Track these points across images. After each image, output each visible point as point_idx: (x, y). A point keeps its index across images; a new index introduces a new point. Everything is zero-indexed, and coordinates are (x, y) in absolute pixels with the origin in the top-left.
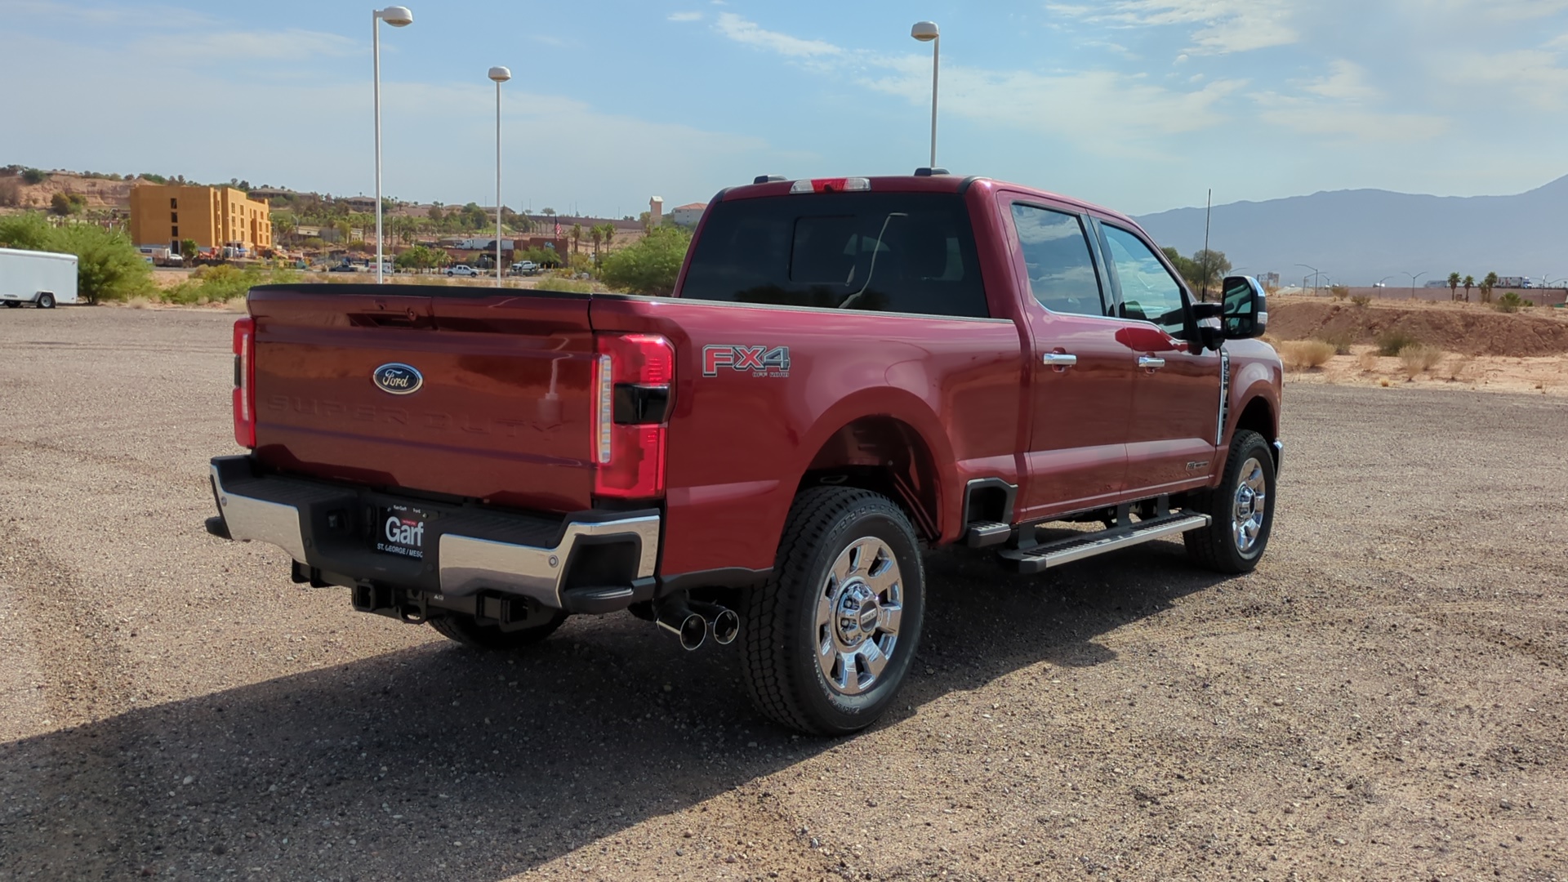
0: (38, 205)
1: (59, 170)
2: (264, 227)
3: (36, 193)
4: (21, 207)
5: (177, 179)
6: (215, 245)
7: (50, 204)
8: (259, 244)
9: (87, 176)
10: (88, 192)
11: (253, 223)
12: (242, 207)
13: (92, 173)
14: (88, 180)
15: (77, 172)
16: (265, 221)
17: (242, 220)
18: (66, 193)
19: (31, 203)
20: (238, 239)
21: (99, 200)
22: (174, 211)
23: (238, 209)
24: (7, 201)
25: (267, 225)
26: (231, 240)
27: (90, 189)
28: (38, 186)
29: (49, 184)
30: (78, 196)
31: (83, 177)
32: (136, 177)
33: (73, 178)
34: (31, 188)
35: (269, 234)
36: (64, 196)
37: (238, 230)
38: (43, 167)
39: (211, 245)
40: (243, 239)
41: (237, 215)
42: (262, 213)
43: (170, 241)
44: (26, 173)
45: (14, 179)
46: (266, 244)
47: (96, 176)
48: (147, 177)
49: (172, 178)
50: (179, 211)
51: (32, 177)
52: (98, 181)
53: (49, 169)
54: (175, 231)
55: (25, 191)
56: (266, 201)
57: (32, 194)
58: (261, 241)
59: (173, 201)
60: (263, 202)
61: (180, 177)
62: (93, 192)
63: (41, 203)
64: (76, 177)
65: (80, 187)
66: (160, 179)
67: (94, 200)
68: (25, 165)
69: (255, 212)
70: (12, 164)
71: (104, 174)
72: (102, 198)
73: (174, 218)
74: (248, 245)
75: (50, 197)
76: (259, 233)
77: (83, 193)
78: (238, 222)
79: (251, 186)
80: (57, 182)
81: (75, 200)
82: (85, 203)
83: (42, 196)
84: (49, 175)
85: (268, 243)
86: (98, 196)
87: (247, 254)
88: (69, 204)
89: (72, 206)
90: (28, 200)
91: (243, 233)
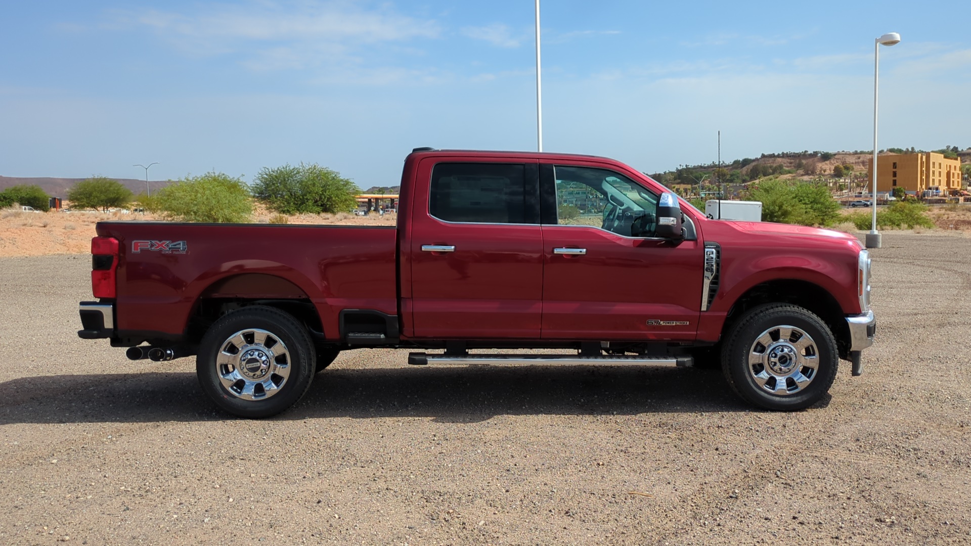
0: (826, 173)
1: (841, 151)
2: (956, 175)
3: (826, 166)
4: (817, 175)
5: (910, 150)
6: (921, 188)
7: (832, 172)
8: (951, 187)
9: (856, 153)
10: (856, 163)
11: (948, 174)
12: (940, 164)
13: (859, 151)
14: (856, 156)
15: (851, 152)
16: (958, 171)
17: (940, 173)
18: (843, 164)
19: (823, 172)
20: (936, 184)
21: (862, 167)
22: (894, 170)
23: (937, 165)
24: (810, 172)
25: (958, 174)
26: (931, 185)
27: (857, 161)
28: (828, 162)
29: (834, 160)
30: (848, 166)
31: (853, 154)
32: (885, 150)
33: (847, 156)
34: (824, 163)
35: (960, 180)
36: (841, 166)
37: (937, 178)
38: (831, 151)
39: (917, 190)
40: (940, 184)
41: (937, 170)
42: (955, 167)
43: (891, 189)
44: (823, 155)
45: (816, 159)
46: (956, 186)
47: (862, 153)
48: (892, 150)
49: (908, 149)
50: (898, 170)
51: (826, 157)
52: (861, 155)
53: (835, 151)
54: (895, 183)
55: (820, 165)
56: (959, 158)
57: (823, 167)
58: (953, 185)
59: (895, 164)
60: (956, 159)
61: (913, 148)
62: (858, 163)
63: (828, 172)
64: (850, 154)
65: (851, 160)
66: (900, 151)
67: (859, 167)
68: (822, 151)
69: (950, 166)
70: (815, 151)
71: (867, 151)
72: (864, 166)
73: (895, 174)
74: (943, 188)
75: (833, 168)
76: (952, 179)
77: (853, 163)
78: (937, 174)
79: (960, 149)
80: (838, 159)
81: (847, 168)
82: (853, 169)
83: (828, 167)
84: (835, 155)
85: (958, 186)
86: (861, 164)
87: (941, 194)
88: (843, 170)
89: (845, 171)
90: (821, 171)
91: (940, 181)
